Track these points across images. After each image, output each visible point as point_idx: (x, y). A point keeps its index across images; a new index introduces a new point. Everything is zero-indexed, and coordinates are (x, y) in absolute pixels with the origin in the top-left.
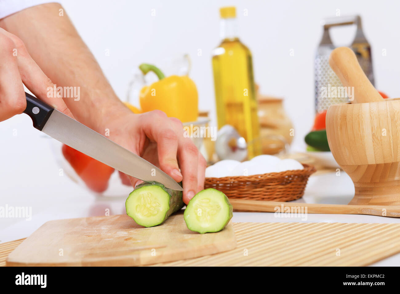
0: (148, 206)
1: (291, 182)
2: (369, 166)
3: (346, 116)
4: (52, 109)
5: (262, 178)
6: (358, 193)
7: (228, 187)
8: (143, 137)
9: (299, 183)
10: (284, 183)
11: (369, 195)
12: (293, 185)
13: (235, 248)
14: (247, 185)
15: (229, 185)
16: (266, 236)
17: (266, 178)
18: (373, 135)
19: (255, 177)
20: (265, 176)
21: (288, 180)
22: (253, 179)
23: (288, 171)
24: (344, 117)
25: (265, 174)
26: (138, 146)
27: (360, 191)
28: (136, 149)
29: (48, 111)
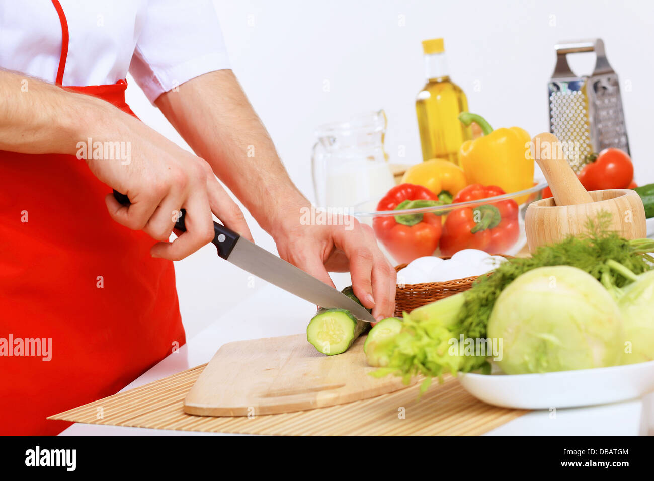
0: (331, 333)
4: (237, 237)
7: (423, 294)
14: (444, 291)
15: (424, 293)
17: (465, 284)
19: (453, 282)
20: (464, 281)
22: (449, 286)
25: (464, 279)
26: (323, 254)
29: (234, 238)
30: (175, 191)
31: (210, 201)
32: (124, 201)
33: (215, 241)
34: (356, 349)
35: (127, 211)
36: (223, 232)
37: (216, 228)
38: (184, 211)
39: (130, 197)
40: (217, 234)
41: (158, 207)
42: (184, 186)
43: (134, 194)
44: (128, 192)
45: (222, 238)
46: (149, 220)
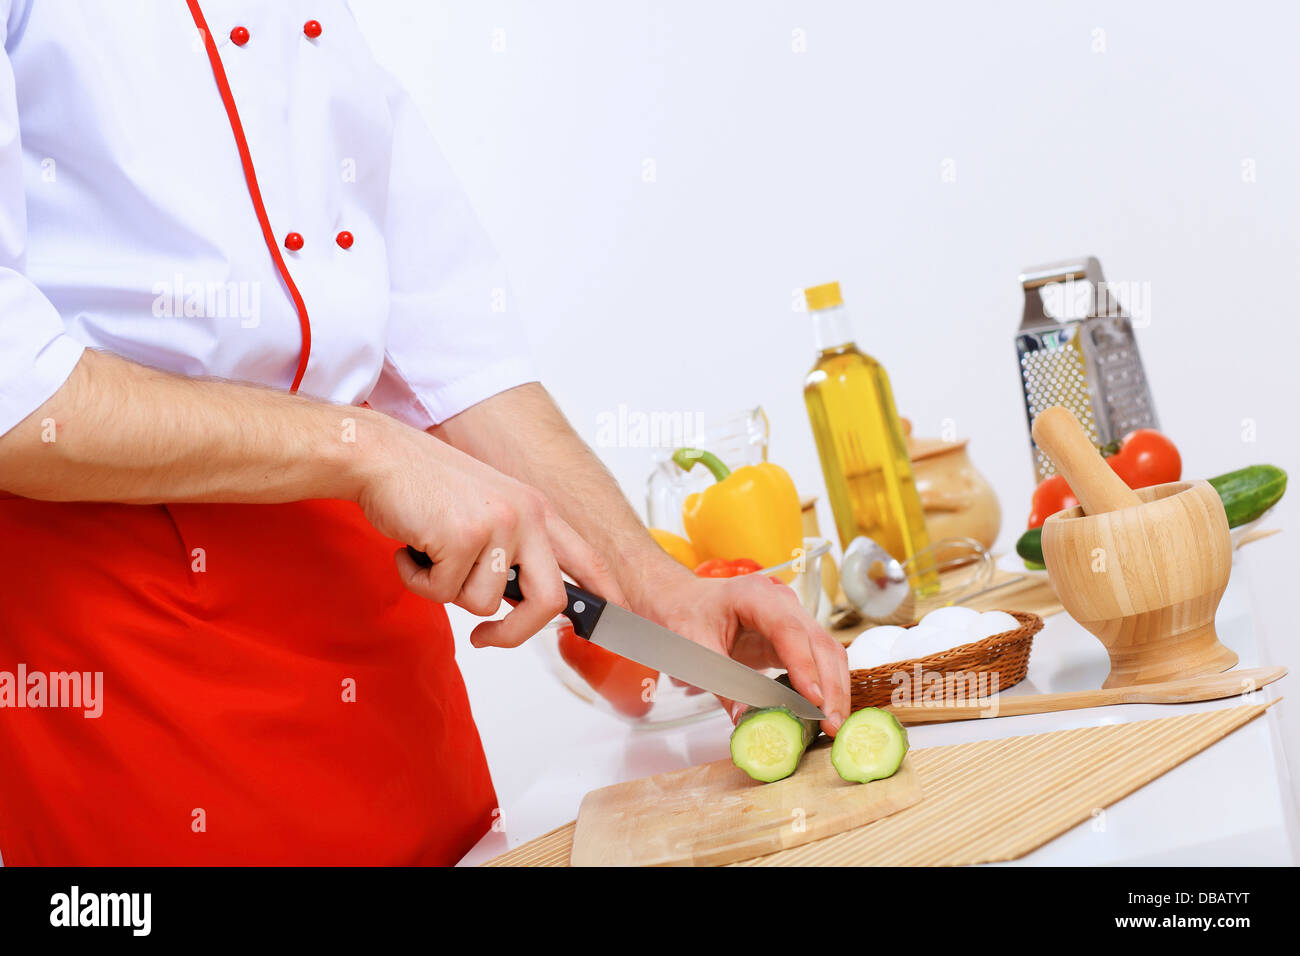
0: (768, 746)
1: (1000, 656)
2: (1126, 619)
3: (1073, 541)
5: (947, 658)
6: (1116, 665)
8: (733, 622)
9: (1016, 654)
10: (988, 661)
11: (1135, 666)
12: (1004, 660)
13: (924, 800)
16: (968, 770)
17: (953, 657)
18: (1123, 568)
20: (952, 653)
21: (995, 653)
23: (992, 637)
24: (1071, 542)
26: (724, 639)
27: (1118, 662)
28: (722, 643)
29: (599, 606)
30: (498, 537)
31: (554, 550)
32: (423, 561)
33: (568, 612)
34: (809, 767)
35: (429, 576)
36: (580, 596)
37: (571, 593)
38: (516, 568)
39: (430, 555)
40: (572, 600)
41: (476, 564)
42: (513, 529)
43: (436, 547)
44: (426, 547)
45: (579, 607)
46: (464, 586)
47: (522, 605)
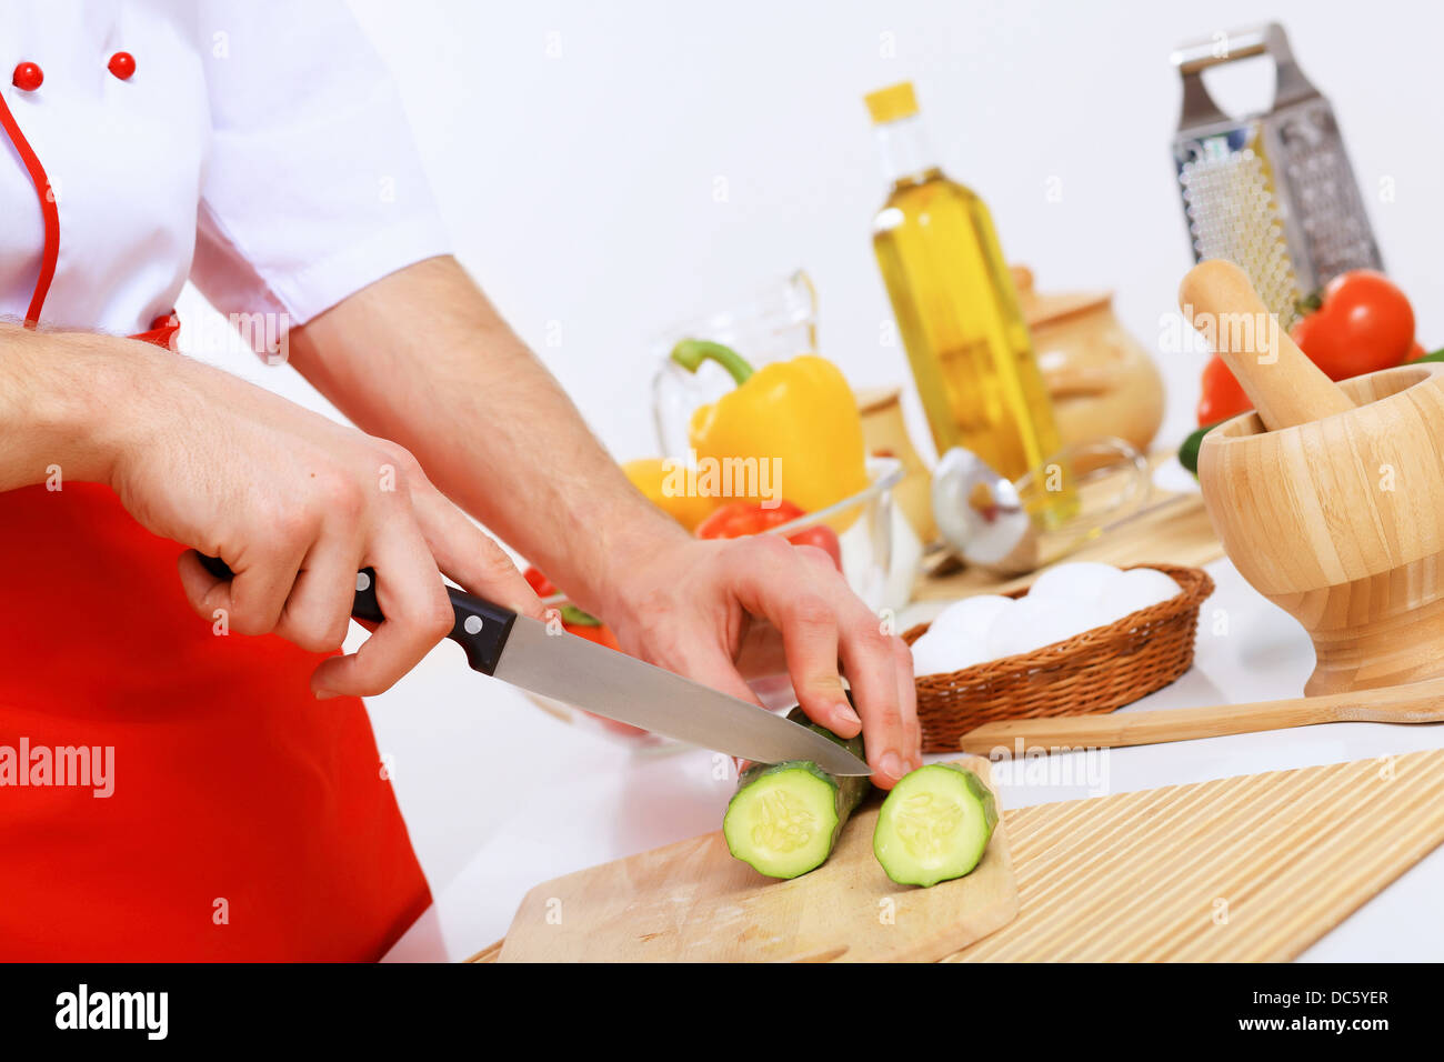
0: (782, 824)
1: (1147, 642)
2: (1333, 590)
3: (1245, 473)
4: (511, 617)
5: (1068, 651)
6: (1324, 658)
7: (982, 691)
8: (735, 611)
9: (1173, 636)
10: (1130, 650)
11: (1351, 660)
12: (1155, 647)
13: (1018, 916)
14: (1031, 676)
15: (983, 687)
16: (1091, 854)
17: (1077, 649)
18: (1326, 511)
19: (1049, 651)
20: (1074, 644)
21: (1141, 637)
22: (1042, 660)
23: (1134, 614)
24: (1242, 475)
25: (1074, 639)
26: (724, 637)
27: (1326, 652)
28: (722, 647)
29: (504, 621)
30: (335, 528)
31: (429, 542)
32: (219, 571)
33: (458, 634)
34: (848, 851)
35: (229, 593)
36: (475, 610)
37: (457, 603)
38: (370, 572)
39: (228, 560)
40: (461, 615)
41: (302, 572)
43: (235, 550)
44: (219, 548)
45: (474, 625)
46: (286, 605)
47: (383, 630)
